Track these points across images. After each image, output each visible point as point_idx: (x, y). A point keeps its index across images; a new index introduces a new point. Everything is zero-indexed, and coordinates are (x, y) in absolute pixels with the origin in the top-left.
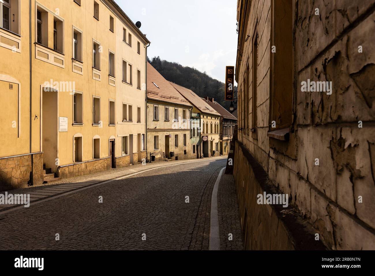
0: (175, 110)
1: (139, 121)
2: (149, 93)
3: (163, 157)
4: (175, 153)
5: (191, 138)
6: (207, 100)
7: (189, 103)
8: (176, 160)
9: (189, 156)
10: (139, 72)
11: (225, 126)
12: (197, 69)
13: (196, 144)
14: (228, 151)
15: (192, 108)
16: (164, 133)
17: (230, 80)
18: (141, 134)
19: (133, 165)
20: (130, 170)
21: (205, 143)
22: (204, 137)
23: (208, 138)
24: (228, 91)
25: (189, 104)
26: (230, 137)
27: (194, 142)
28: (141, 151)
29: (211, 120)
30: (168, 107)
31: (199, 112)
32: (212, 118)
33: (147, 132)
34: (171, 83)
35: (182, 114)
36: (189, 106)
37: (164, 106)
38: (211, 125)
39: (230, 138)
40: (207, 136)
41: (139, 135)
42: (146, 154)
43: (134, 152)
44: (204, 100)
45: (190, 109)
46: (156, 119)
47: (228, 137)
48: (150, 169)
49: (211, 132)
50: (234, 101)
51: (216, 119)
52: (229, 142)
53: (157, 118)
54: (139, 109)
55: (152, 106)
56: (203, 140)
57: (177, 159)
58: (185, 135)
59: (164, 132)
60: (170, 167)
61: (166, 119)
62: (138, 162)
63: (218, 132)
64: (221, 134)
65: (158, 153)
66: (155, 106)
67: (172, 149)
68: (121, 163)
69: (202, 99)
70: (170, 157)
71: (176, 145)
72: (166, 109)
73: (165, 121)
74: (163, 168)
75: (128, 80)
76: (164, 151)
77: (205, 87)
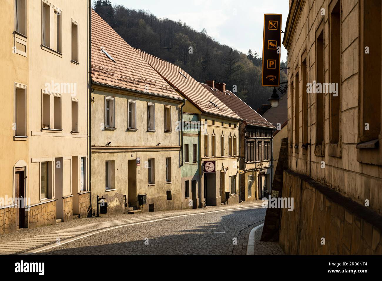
0: (149, 107)
1: (74, 130)
2: (95, 73)
3: (123, 206)
4: (149, 197)
5: (181, 165)
6: (212, 87)
7: (177, 94)
8: (149, 211)
9: (177, 204)
10: (75, 27)
11: (250, 142)
12: (187, 25)
13: (190, 179)
14: (256, 193)
15: (183, 103)
16: (125, 156)
17: (273, 42)
18: (79, 157)
19: (63, 221)
20: (57, 232)
21: (210, 177)
22: (207, 164)
23: (216, 167)
24: (269, 67)
25: (176, 96)
26: (259, 164)
27: (187, 175)
28: (79, 192)
29: (222, 129)
30: (133, 101)
31: (197, 111)
32: (222, 125)
33: (90, 153)
34: (139, 51)
35: (163, 115)
36: (178, 100)
37: (126, 99)
38: (222, 139)
39: (260, 167)
40: (214, 162)
41: (75, 159)
42: (89, 200)
43: (64, 195)
44: (206, 88)
45: (180, 106)
46: (109, 126)
47: (256, 163)
48: (101, 231)
49: (222, 154)
50: (279, 89)
51: (232, 126)
52: (257, 175)
53: (111, 124)
54: (75, 104)
55: (101, 99)
56: (205, 171)
57: (151, 209)
58: (168, 160)
59: (126, 153)
60: (141, 227)
61: (130, 126)
62: (74, 215)
63: (235, 154)
64: (243, 157)
65: (112, 198)
66: (107, 98)
67: (143, 189)
68: (38, 217)
69: (202, 85)
70: (138, 205)
71: (151, 181)
72: (131, 106)
73: (128, 130)
74: (127, 227)
75: (53, 45)
76: (126, 193)
77: (203, 62)
